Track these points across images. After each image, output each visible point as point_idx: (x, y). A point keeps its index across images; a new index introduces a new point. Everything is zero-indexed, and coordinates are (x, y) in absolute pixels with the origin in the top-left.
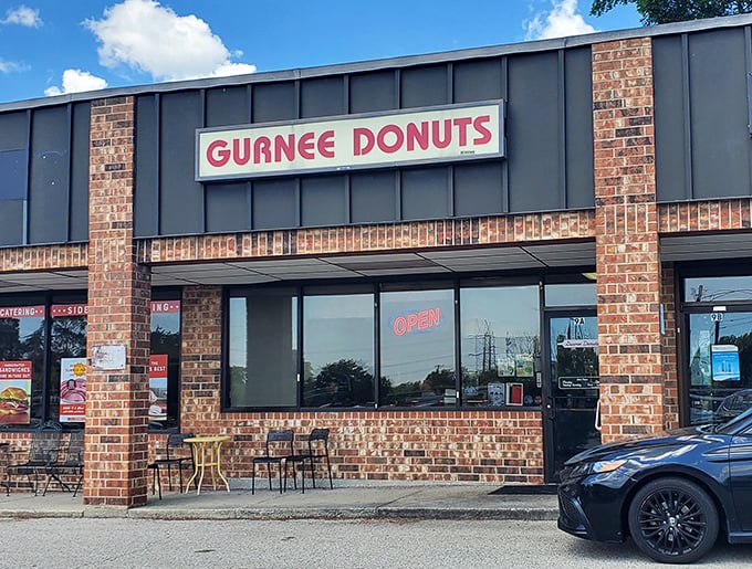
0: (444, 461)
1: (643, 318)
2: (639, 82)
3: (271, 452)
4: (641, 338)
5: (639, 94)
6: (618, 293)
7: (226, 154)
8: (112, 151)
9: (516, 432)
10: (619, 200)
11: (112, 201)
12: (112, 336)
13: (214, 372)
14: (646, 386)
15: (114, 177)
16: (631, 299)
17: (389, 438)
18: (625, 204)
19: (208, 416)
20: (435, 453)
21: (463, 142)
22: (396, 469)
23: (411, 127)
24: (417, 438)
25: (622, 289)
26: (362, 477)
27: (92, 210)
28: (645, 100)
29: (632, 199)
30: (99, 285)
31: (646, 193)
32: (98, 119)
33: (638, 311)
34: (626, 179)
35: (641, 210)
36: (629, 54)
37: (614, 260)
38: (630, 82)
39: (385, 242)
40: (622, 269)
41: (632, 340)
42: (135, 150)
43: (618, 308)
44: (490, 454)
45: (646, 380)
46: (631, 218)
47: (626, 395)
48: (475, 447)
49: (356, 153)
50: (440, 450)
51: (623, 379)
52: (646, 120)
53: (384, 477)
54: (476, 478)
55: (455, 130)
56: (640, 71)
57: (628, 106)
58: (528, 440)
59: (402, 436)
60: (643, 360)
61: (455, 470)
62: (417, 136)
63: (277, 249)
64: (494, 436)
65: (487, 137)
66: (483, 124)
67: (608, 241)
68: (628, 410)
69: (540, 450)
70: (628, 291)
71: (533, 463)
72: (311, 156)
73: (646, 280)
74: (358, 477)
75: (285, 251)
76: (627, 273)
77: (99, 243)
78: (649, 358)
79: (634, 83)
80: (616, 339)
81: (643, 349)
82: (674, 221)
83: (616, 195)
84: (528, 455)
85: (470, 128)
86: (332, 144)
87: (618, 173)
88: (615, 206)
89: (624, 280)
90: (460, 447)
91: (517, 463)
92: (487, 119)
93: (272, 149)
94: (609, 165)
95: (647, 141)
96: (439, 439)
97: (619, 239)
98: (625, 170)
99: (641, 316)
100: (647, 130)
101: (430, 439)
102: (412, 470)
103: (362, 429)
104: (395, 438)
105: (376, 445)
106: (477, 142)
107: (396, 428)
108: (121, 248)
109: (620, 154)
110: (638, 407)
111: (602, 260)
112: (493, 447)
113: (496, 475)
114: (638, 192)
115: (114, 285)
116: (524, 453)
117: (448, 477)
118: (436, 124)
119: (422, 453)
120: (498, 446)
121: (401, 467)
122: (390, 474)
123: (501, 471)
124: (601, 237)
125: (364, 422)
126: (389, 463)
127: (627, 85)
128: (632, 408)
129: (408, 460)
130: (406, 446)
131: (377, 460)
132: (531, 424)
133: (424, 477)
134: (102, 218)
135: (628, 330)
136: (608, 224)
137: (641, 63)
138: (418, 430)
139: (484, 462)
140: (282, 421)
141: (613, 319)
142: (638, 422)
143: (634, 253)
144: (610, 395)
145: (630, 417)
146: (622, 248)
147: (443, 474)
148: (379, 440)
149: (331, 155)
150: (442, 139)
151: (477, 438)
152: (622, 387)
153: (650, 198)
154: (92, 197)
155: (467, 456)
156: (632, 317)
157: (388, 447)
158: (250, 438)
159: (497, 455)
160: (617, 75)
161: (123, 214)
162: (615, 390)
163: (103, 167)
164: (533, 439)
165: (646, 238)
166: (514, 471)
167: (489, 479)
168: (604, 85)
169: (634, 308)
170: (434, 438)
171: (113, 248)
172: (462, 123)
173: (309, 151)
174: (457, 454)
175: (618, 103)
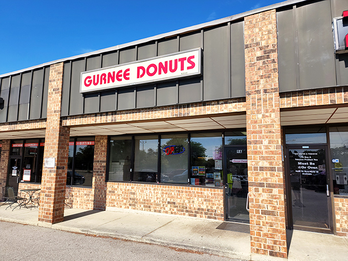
0: (183, 207)
1: (272, 152)
2: (269, 32)
3: (120, 198)
4: (271, 163)
5: (269, 38)
6: (258, 139)
7: (90, 81)
8: (55, 83)
9: (212, 198)
10: (258, 92)
11: (54, 102)
12: (51, 155)
13: (104, 167)
14: (274, 189)
15: (56, 93)
16: (266, 142)
17: (162, 196)
18: (262, 94)
19: (101, 183)
20: (179, 204)
21: (182, 69)
22: (164, 209)
23: (161, 64)
24: (173, 197)
25: (260, 137)
26: (152, 210)
27: (48, 106)
28: (272, 41)
29: (265, 91)
30: (49, 134)
31: (273, 88)
32: (52, 72)
33: (269, 149)
34: (262, 81)
35: (271, 96)
36: (264, 19)
37: (256, 122)
38: (264, 33)
39: (150, 116)
40: (260, 126)
41: (266, 164)
42: (62, 83)
43: (258, 147)
44: (201, 206)
45: (275, 186)
46: (265, 101)
47: (263, 194)
48: (195, 202)
49: (138, 77)
50: (181, 202)
51: (261, 185)
52: (273, 51)
53: (160, 212)
54: (195, 216)
55: (179, 63)
56: (270, 27)
57: (263, 45)
58: (217, 201)
59: (167, 195)
60: (272, 175)
61: (187, 211)
62: (163, 68)
63: (109, 120)
64: (203, 199)
65: (193, 65)
66: (191, 60)
67: (252, 113)
68: (264, 202)
69: (222, 206)
70: (264, 138)
71: (219, 212)
72: (121, 80)
73: (273, 133)
74: (150, 210)
75: (112, 120)
76: (263, 129)
77: (50, 119)
78: (276, 174)
79: (267, 33)
80: (257, 163)
81: (272, 169)
82: (289, 102)
83: (257, 90)
84: (217, 208)
85: (186, 62)
86: (128, 74)
87: (258, 79)
88: (256, 95)
89: (261, 133)
90: (189, 202)
91: (212, 211)
92: (193, 57)
93: (107, 78)
94: (253, 75)
95: (273, 61)
96: (181, 198)
97: (258, 112)
98: (262, 77)
99: (271, 151)
100: (274, 56)
101: (177, 198)
102: (170, 210)
103: (152, 191)
104: (164, 196)
105: (157, 198)
106: (189, 68)
107: (165, 192)
108: (56, 120)
109: (259, 69)
110: (270, 200)
111: (249, 122)
112: (203, 203)
113: (204, 215)
114: (268, 87)
115: (53, 135)
116: (216, 207)
117: (184, 214)
118: (171, 62)
119: (174, 203)
120: (205, 203)
121: (166, 208)
122: (162, 210)
123: (206, 214)
124: (249, 111)
125: (153, 189)
126: (162, 206)
127: (262, 34)
128: (267, 201)
129: (169, 205)
130: (169, 200)
131: (158, 205)
132: (218, 194)
133: (175, 213)
134: (51, 109)
135: (264, 159)
136: (253, 104)
137: (270, 23)
138: (173, 193)
139: (199, 209)
140: (125, 187)
141: (256, 153)
142: (270, 209)
143: (267, 119)
144: (254, 193)
145: (266, 206)
146: (260, 116)
147: (182, 213)
148: (158, 197)
149: (128, 79)
150: (173, 68)
151: (196, 199)
152: (260, 189)
153: (275, 90)
154: (49, 101)
155: (192, 206)
156: (266, 152)
157: (161, 200)
158: (114, 192)
159: (204, 207)
160: (257, 30)
161: (58, 107)
162: (257, 190)
163: (52, 90)
164: (219, 201)
165: (273, 111)
166: (211, 214)
167: (201, 217)
168: (250, 36)
169: (267, 147)
170: (179, 197)
171: (54, 120)
172: (182, 60)
173: (120, 78)
174: (188, 205)
175: (257, 44)
